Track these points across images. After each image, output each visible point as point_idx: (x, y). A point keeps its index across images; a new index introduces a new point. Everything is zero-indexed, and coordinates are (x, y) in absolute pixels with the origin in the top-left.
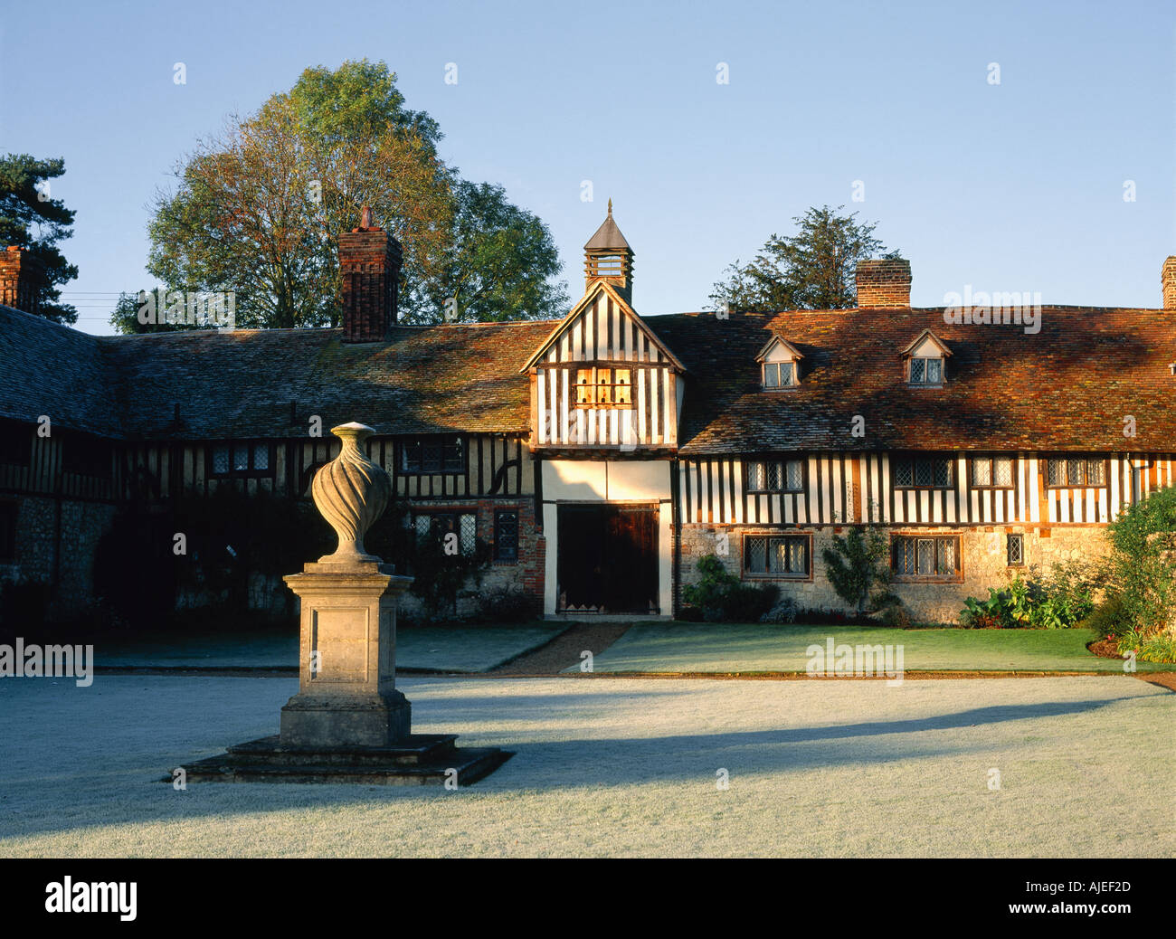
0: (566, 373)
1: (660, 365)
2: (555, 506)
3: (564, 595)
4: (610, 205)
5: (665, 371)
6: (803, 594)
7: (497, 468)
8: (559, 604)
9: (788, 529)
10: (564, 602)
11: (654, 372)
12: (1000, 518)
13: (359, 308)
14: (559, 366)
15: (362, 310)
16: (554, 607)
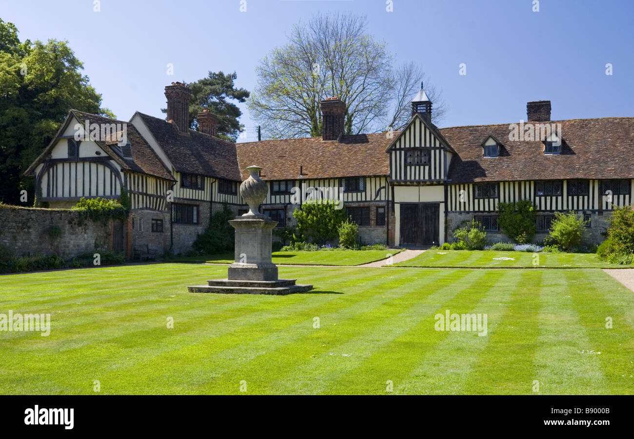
0: (403, 152)
1: (440, 148)
2: (399, 204)
3: (402, 239)
4: (422, 84)
5: (442, 151)
6: (496, 239)
7: (377, 190)
8: (400, 242)
9: (491, 213)
10: (402, 241)
11: (438, 151)
12: (581, 208)
13: (328, 129)
14: (400, 149)
15: (330, 130)
16: (399, 243)
